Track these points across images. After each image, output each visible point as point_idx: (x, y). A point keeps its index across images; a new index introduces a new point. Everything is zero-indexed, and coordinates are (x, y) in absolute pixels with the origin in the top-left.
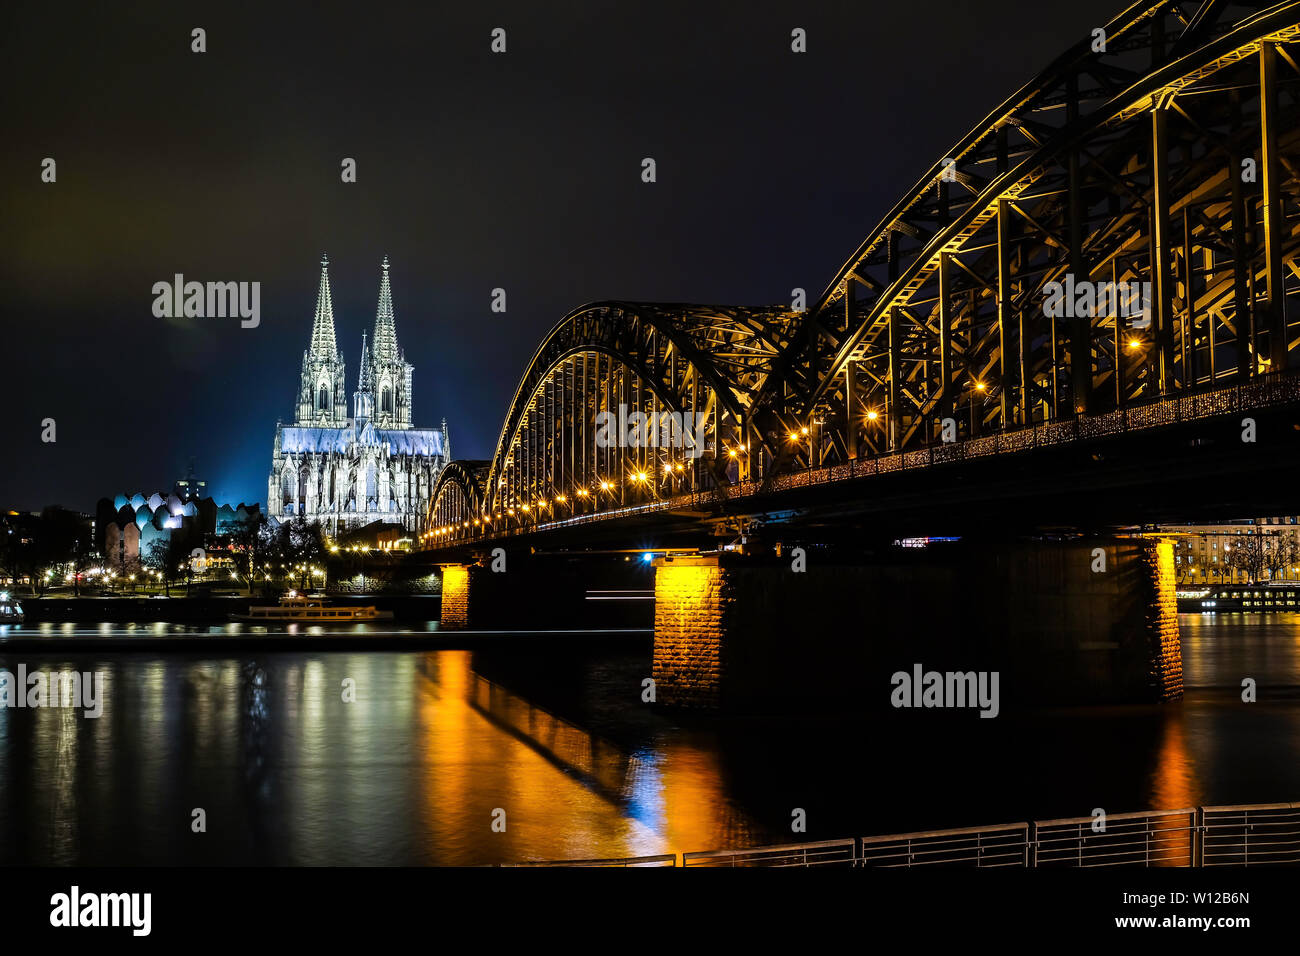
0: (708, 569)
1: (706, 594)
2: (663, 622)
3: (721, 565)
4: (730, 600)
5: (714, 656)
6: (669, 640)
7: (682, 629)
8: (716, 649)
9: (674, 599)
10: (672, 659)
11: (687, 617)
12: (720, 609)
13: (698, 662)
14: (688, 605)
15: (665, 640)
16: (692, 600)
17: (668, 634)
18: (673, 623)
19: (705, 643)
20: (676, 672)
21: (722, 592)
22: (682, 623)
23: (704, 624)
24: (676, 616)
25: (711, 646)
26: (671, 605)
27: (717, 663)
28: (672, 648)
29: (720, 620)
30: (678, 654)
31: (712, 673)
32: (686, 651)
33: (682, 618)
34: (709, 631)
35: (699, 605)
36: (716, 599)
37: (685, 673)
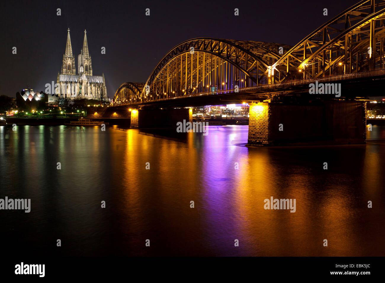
0: (265, 106)
1: (264, 112)
2: (251, 120)
3: (268, 105)
4: (271, 114)
5: (267, 128)
6: (253, 124)
7: (257, 122)
8: (267, 127)
9: (255, 114)
10: (254, 129)
11: (259, 118)
12: (268, 116)
13: (261, 130)
14: (259, 115)
15: (252, 124)
16: (260, 114)
17: (253, 123)
18: (254, 120)
19: (264, 125)
20: (255, 133)
21: (269, 112)
22: (257, 120)
23: (264, 120)
24: (255, 118)
25: (266, 126)
26: (254, 115)
27: (267, 130)
28: (254, 126)
29: (268, 119)
30: (256, 128)
31: (266, 133)
32: (258, 127)
33: (257, 119)
34: (265, 122)
35: (262, 115)
36: (267, 114)
37: (258, 133)
